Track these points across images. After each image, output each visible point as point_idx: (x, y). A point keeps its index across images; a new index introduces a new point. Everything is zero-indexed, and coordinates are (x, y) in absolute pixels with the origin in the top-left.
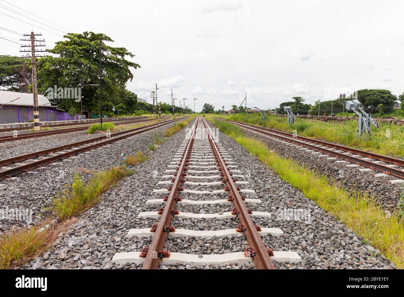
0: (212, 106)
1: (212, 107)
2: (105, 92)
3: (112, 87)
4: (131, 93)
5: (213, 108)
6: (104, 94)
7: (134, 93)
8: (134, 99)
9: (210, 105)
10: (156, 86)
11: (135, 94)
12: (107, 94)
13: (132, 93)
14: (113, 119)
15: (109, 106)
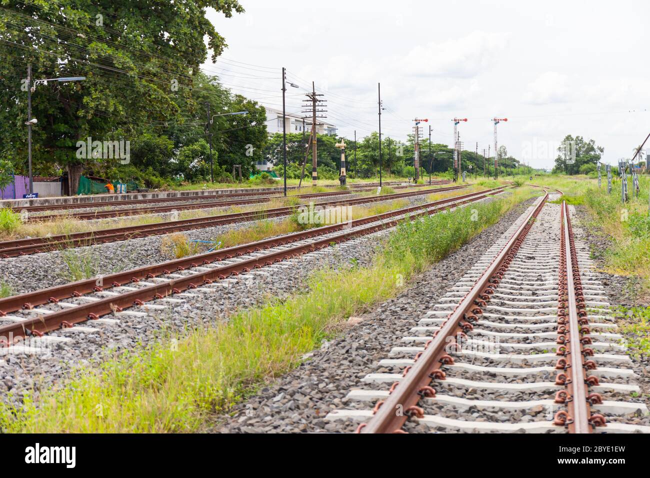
0: (595, 147)
1: (592, 149)
2: (112, 102)
3: (137, 83)
4: (245, 102)
5: (598, 152)
6: (111, 109)
7: (256, 103)
8: (254, 124)
9: (586, 140)
10: (284, 78)
11: (257, 107)
12: (121, 108)
13: (249, 102)
14: (144, 196)
15: (158, 150)
